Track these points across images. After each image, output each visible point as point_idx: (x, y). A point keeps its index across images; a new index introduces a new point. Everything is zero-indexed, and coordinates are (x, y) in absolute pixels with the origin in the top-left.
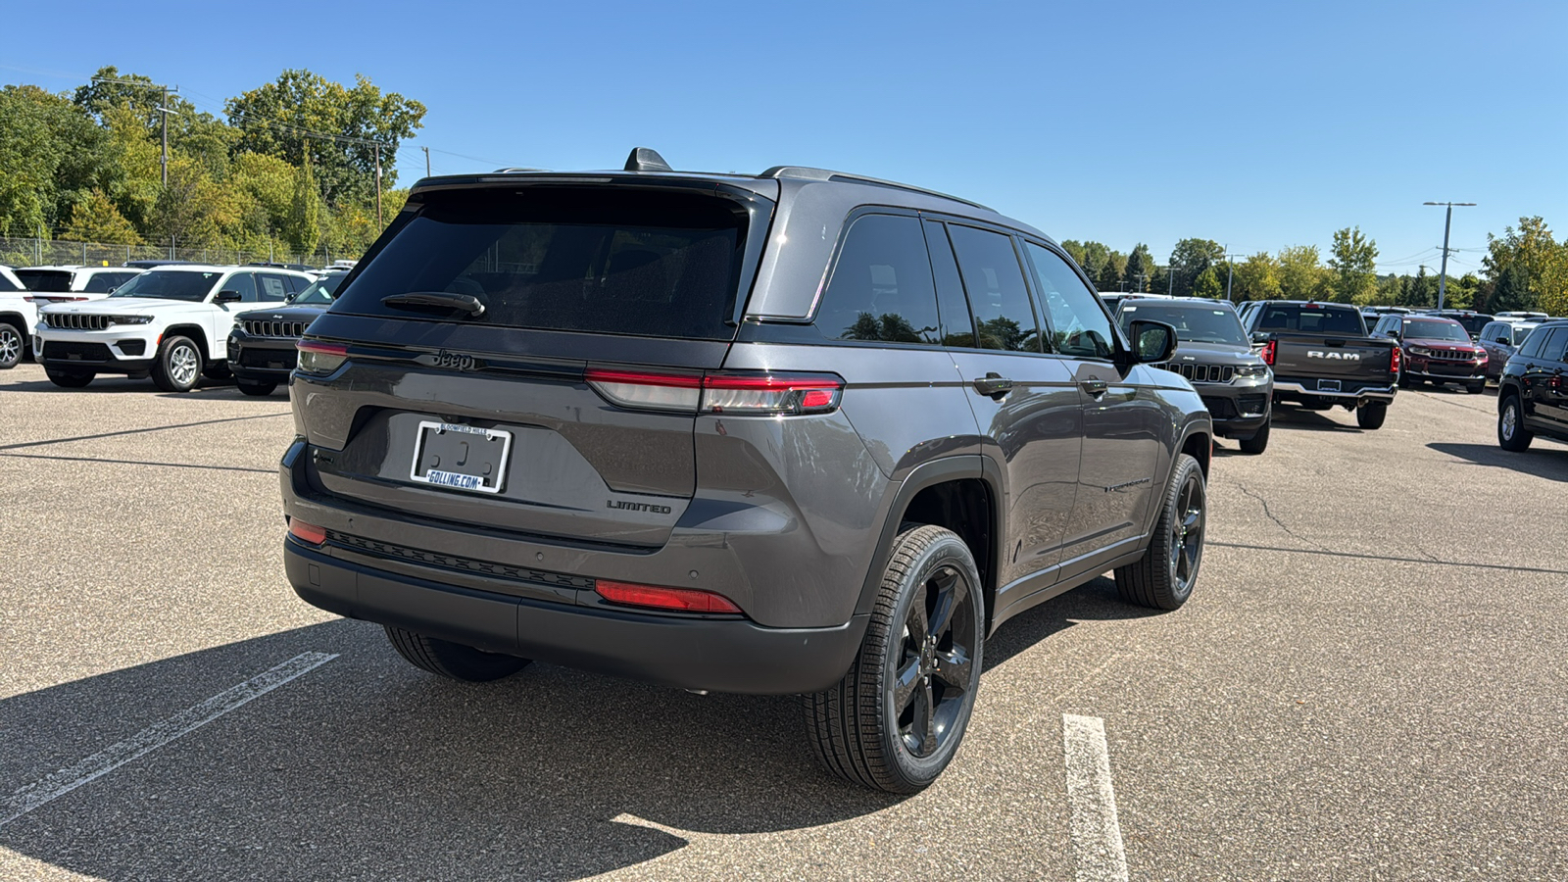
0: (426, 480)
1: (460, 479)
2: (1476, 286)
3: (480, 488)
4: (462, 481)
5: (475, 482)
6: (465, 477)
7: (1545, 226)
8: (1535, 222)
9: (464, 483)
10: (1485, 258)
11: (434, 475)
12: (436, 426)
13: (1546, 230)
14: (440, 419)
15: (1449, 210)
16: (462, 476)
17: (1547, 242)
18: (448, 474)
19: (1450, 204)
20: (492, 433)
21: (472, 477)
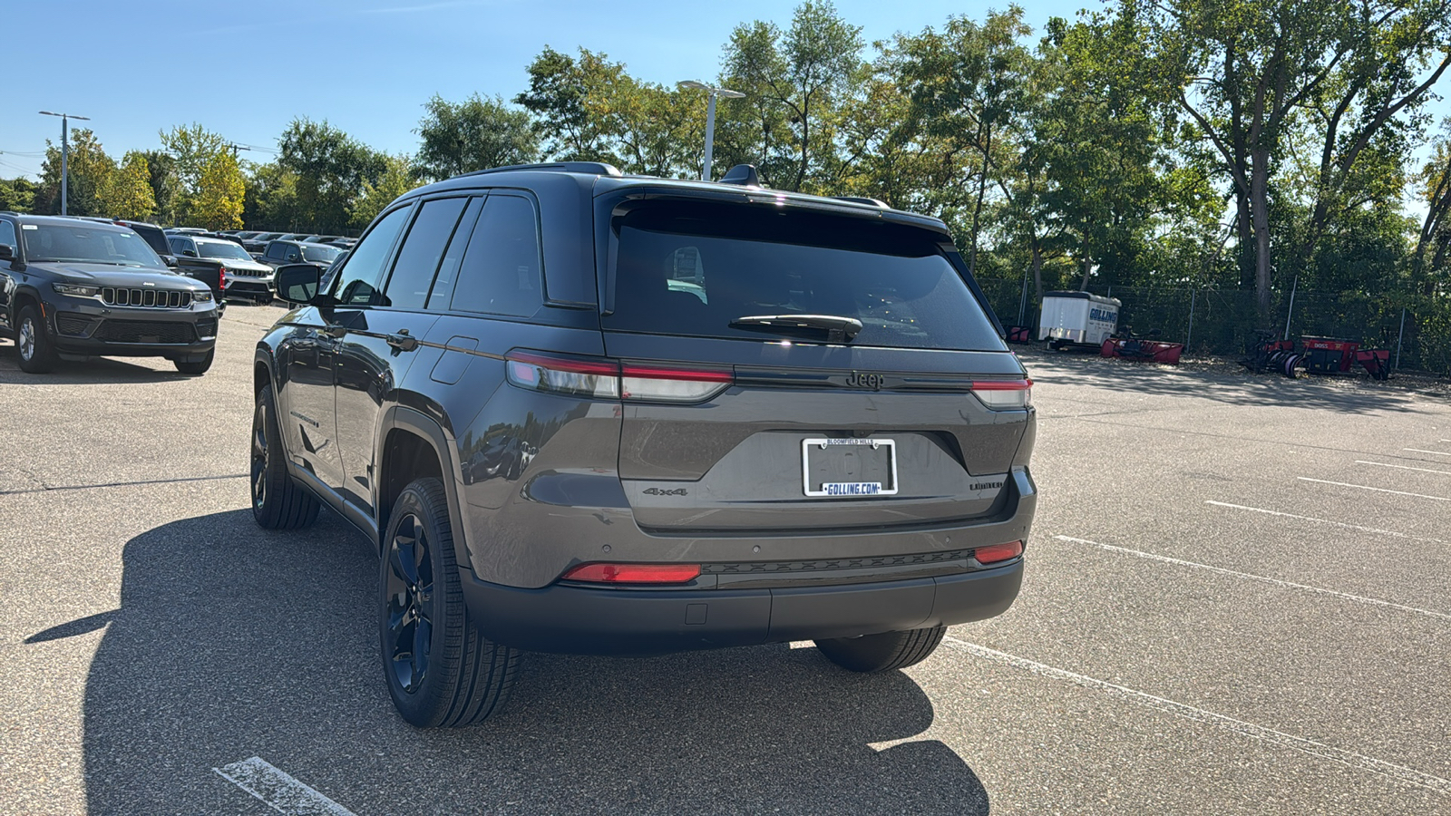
0: (824, 493)
1: (860, 488)
2: (34, 191)
3: (881, 492)
4: (862, 489)
5: (875, 488)
6: (864, 485)
7: (96, 139)
8: (87, 134)
9: (865, 490)
10: (45, 163)
11: (832, 488)
12: (823, 442)
13: (96, 142)
14: (823, 435)
15: (65, 121)
16: (861, 484)
17: (100, 154)
18: (846, 484)
19: (65, 116)
20: (879, 442)
21: (871, 484)
